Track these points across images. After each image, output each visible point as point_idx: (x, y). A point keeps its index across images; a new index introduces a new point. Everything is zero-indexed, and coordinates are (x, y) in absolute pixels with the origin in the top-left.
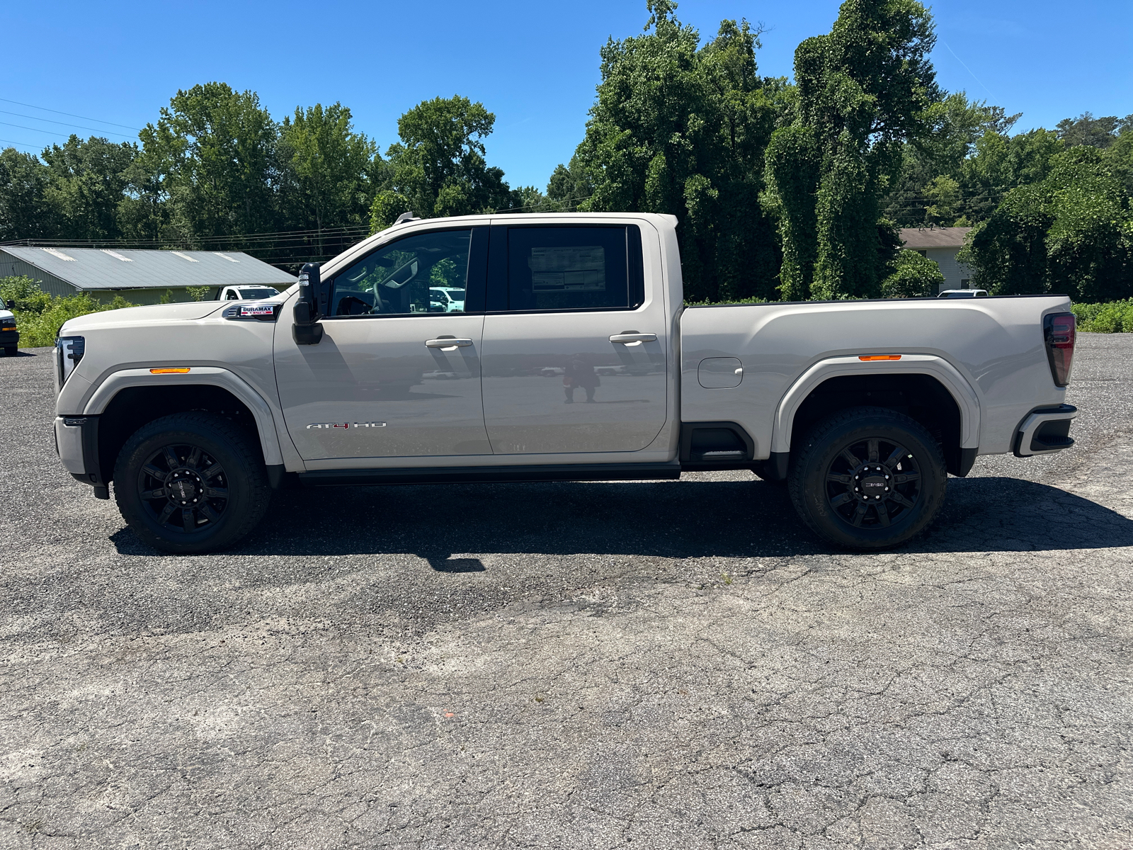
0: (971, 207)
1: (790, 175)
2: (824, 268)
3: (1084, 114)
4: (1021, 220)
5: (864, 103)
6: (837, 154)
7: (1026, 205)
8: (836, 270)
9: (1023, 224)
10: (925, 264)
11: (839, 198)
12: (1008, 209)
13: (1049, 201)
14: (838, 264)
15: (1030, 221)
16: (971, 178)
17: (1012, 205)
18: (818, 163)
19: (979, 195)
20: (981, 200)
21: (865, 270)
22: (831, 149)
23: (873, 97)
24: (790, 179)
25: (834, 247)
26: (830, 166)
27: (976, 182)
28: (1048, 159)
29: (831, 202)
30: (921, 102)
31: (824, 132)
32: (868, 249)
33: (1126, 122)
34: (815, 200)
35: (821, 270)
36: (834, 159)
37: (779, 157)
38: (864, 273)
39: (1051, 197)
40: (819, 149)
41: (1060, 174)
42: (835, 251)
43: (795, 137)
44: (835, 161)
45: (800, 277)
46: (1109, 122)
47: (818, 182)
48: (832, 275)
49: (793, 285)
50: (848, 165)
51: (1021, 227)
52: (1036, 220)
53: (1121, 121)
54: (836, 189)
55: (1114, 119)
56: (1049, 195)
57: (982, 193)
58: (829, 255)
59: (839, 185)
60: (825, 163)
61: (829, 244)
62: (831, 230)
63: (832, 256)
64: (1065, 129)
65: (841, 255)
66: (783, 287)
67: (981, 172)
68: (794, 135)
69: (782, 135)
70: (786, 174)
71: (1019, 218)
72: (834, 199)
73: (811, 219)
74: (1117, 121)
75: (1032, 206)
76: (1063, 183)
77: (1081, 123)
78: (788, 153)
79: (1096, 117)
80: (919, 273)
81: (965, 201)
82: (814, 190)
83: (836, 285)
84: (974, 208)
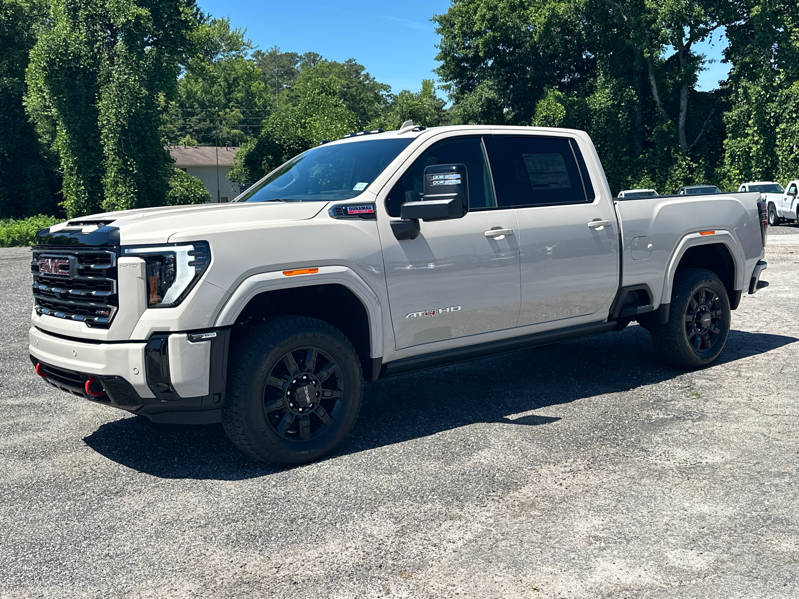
0: (191, 127)
1: (64, 83)
2: (116, 184)
3: (274, 48)
4: (285, 142)
5: (138, 17)
6: (114, 65)
7: (286, 129)
8: (130, 187)
9: (287, 147)
10: (191, 182)
11: (123, 111)
12: (272, 132)
13: (304, 127)
14: (130, 180)
15: (292, 144)
16: (188, 98)
17: (275, 128)
18: (95, 72)
19: (197, 115)
20: (200, 121)
21: (157, 187)
22: (108, 59)
23: (147, 11)
24: (64, 88)
25: (125, 162)
26: (108, 77)
27: (193, 102)
28: (250, 86)
29: (115, 115)
30: (190, 22)
31: (97, 41)
32: (156, 165)
33: (304, 59)
34: (97, 112)
35: (112, 186)
36: (113, 70)
37: (51, 63)
38: (156, 189)
39: (305, 123)
40: (94, 57)
41: (308, 103)
42: (126, 166)
43: (66, 42)
44: (114, 72)
45: (84, 193)
46: (292, 57)
47: (98, 92)
48: (126, 192)
49: (77, 202)
50: (128, 77)
51: (285, 149)
52: (297, 143)
53: (301, 58)
54: (118, 101)
55: (296, 55)
56: (303, 121)
57: (199, 113)
58: (119, 171)
59: (122, 98)
60: (103, 72)
61: (117, 158)
62: (119, 144)
63: (123, 171)
64: (258, 59)
65: (133, 171)
66: (67, 204)
67: (196, 93)
68: (64, 40)
69: (51, 39)
70: (59, 82)
71: (282, 140)
72: (119, 112)
73: (94, 132)
74: (298, 57)
75: (292, 130)
76: (313, 111)
77: (271, 55)
78: (61, 60)
79: (283, 51)
80: (187, 190)
81: (184, 120)
82: (94, 101)
83: (132, 202)
84: (195, 128)
